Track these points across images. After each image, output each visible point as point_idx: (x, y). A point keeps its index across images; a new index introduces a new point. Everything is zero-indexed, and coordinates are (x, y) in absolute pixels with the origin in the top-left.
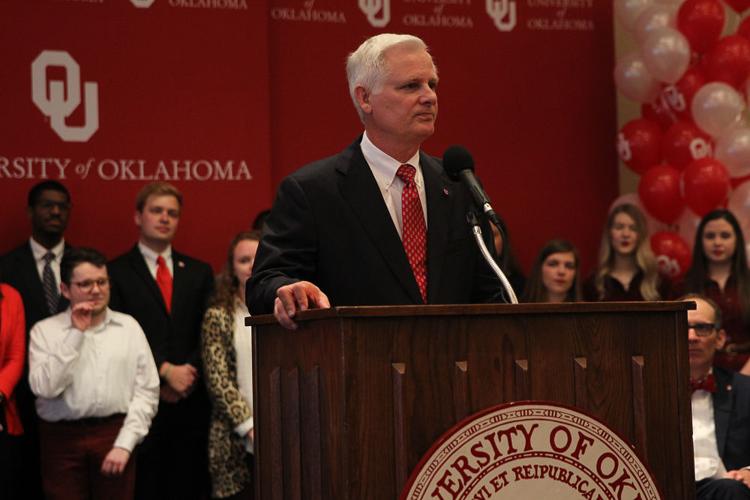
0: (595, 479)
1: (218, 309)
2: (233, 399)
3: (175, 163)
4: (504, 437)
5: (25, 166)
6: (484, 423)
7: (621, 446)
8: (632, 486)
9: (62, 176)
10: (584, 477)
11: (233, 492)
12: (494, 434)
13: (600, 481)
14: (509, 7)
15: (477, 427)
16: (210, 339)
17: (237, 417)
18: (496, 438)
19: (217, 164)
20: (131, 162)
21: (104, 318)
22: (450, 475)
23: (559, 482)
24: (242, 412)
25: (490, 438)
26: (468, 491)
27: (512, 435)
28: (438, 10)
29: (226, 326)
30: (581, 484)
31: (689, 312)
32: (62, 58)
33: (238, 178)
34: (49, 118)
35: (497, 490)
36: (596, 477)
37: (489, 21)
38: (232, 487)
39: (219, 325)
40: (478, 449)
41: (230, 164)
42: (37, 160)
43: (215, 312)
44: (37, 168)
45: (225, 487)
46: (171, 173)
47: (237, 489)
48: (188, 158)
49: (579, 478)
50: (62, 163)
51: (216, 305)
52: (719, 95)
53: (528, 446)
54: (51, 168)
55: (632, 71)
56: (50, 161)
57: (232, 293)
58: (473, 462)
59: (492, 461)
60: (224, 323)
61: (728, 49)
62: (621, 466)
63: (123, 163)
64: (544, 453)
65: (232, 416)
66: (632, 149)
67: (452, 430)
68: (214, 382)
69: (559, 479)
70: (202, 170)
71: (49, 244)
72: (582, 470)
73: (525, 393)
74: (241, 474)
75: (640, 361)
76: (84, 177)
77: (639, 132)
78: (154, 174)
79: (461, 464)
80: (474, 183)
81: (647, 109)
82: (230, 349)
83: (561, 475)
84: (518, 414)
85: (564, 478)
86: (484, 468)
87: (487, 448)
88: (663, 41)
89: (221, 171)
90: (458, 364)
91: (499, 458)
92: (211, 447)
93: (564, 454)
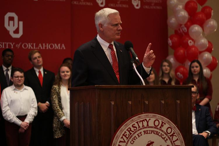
0: (166, 134)
1: (56, 85)
2: (59, 111)
3: (44, 44)
4: (141, 122)
5: (2, 45)
6: (135, 118)
7: (173, 125)
8: (176, 136)
9: (12, 47)
10: (163, 133)
11: (60, 136)
12: (138, 121)
14: (138, 2)
15: (134, 119)
16: (54, 94)
17: (59, 116)
18: (139, 123)
20: (32, 44)
21: (23, 88)
22: (126, 132)
24: (61, 115)
25: (137, 123)
26: (131, 137)
27: (143, 122)
29: (58, 90)
30: (162, 136)
31: (192, 88)
32: (13, 15)
33: (62, 48)
34: (9, 31)
35: (139, 137)
37: (133, 6)
39: (56, 90)
40: (134, 126)
41: (59, 45)
42: (5, 43)
43: (55, 86)
44: (5, 45)
45: (58, 135)
46: (43, 47)
47: (61, 136)
48: (48, 43)
49: (161, 134)
50: (12, 44)
51: (55, 84)
52: (196, 28)
53: (148, 125)
54: (10, 46)
55: (172, 20)
56: (9, 43)
57: (60, 81)
58: (132, 129)
59: (138, 129)
60: (57, 89)
61: (199, 15)
62: (173, 131)
63: (29, 44)
64: (152, 127)
65: (58, 116)
66: (172, 43)
68: (54, 106)
69: (156, 134)
70: (51, 46)
71: (8, 66)
72: (162, 131)
73: (146, 110)
74: (62, 131)
75: (178, 102)
76: (18, 48)
77: (174, 38)
78: (38, 47)
79: (129, 129)
80: (133, 51)
81: (176, 32)
82: (59, 97)
83: (156, 133)
84: (145, 116)
85: (157, 133)
86: (135, 131)
87: (136, 125)
88: (181, 12)
89: (57, 46)
90: (129, 102)
91: (140, 128)
92: (54, 124)
93: (157, 127)
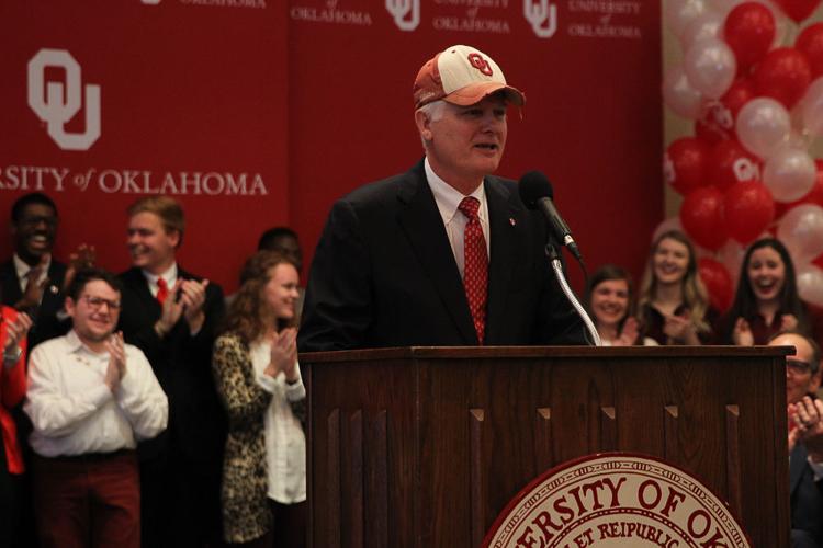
0: (686, 538)
1: (230, 336)
3: (184, 176)
4: (590, 491)
5: (19, 175)
6: (568, 476)
7: (714, 502)
8: (725, 545)
9: (59, 187)
10: (675, 536)
11: (257, 535)
12: (578, 488)
13: (691, 540)
14: (549, 12)
15: (561, 480)
16: (228, 370)
18: (581, 492)
19: (230, 178)
20: (136, 174)
22: (531, 531)
23: (647, 541)
25: (575, 492)
27: (598, 489)
28: (473, 13)
30: (671, 544)
32: (61, 58)
33: (253, 192)
34: (46, 124)
36: (687, 536)
37: (527, 26)
38: (255, 529)
39: (235, 354)
40: (560, 505)
41: (243, 178)
42: (32, 170)
43: (228, 340)
44: (32, 178)
45: (247, 530)
46: (179, 186)
48: (198, 171)
49: (668, 538)
50: (60, 173)
52: (767, 111)
53: (615, 502)
54: (49, 180)
56: (47, 170)
58: (556, 518)
59: (576, 518)
61: (781, 61)
62: (714, 525)
63: (127, 174)
64: (631, 509)
66: (676, 169)
67: (534, 484)
69: (648, 538)
70: (213, 184)
72: (672, 528)
73: (611, 443)
75: (735, 411)
76: (84, 189)
77: (687, 152)
78: (160, 185)
79: (543, 520)
80: (553, 212)
81: (699, 127)
83: (649, 533)
84: (605, 466)
85: (652, 536)
86: (568, 525)
87: (571, 503)
88: (707, 52)
89: (234, 184)
90: (541, 411)
91: (584, 514)
92: (229, 486)
93: (653, 510)
